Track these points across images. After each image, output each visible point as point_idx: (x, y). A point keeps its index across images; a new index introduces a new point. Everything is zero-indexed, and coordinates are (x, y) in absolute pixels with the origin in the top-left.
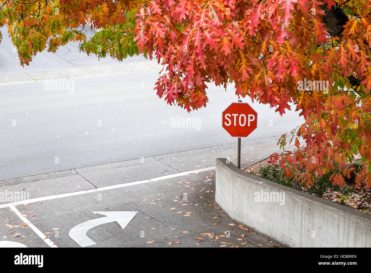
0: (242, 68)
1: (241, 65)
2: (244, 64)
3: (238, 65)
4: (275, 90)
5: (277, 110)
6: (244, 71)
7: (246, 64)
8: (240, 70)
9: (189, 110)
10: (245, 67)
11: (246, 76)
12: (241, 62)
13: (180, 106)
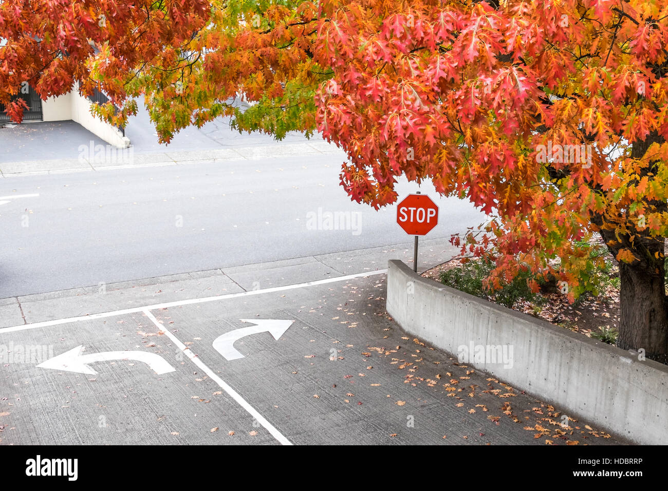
0: (442, 161)
1: (441, 157)
2: (445, 156)
3: (437, 157)
4: (481, 186)
5: (482, 210)
6: (445, 165)
7: (447, 157)
8: (440, 163)
9: (377, 209)
10: (446, 160)
11: (447, 170)
12: (441, 153)
13: (365, 203)
